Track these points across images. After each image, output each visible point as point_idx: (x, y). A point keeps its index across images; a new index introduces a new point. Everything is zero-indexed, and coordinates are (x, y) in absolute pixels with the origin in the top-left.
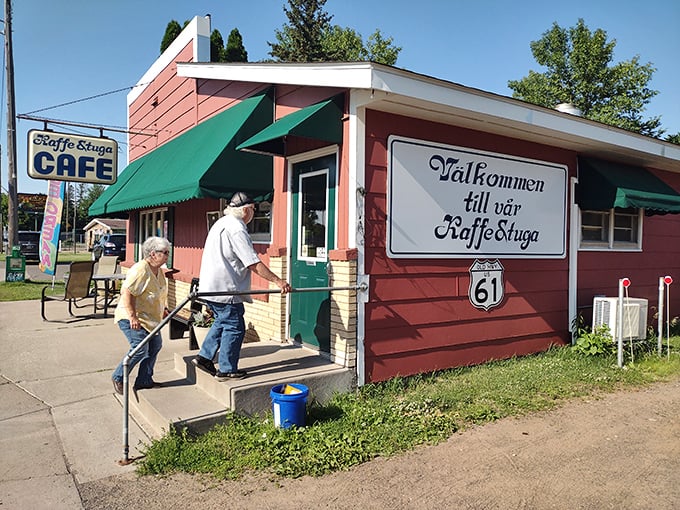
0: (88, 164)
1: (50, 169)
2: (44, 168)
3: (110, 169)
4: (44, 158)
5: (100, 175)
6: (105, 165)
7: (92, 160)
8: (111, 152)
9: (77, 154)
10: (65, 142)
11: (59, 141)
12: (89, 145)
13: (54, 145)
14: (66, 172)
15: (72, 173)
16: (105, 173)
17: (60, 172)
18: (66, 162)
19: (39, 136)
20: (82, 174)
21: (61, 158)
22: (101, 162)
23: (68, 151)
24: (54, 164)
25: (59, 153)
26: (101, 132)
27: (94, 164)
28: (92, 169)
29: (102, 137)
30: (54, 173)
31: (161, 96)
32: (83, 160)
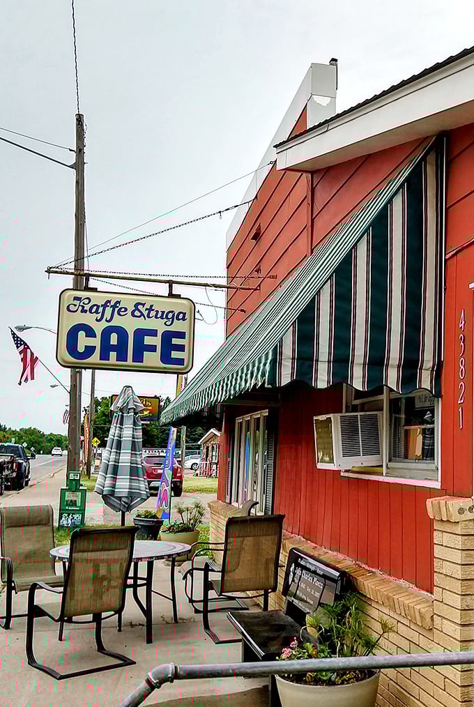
1: (90, 350)
2: (81, 349)
3: (181, 348)
4: (82, 334)
5: (166, 358)
6: (175, 341)
8: (184, 319)
9: (130, 324)
10: (114, 307)
11: (105, 306)
12: (150, 309)
13: (97, 312)
14: (113, 355)
15: (122, 357)
16: (175, 354)
17: (104, 356)
18: (114, 339)
19: (76, 298)
20: (138, 357)
21: (106, 333)
22: (167, 336)
23: (117, 321)
24: (96, 342)
26: (171, 287)
29: (171, 295)
30: (95, 358)
31: (263, 223)
32: (140, 334)
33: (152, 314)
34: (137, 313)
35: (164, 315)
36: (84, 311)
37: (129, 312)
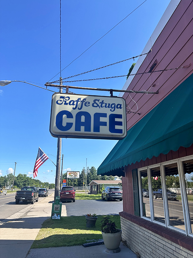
0: (102, 119)
1: (69, 125)
2: (64, 124)
3: (120, 124)
4: (64, 116)
5: (112, 129)
6: (117, 120)
7: (105, 115)
8: (120, 108)
9: (92, 111)
10: (82, 102)
11: (77, 101)
12: (102, 103)
13: (73, 104)
14: (83, 128)
15: (88, 129)
16: (117, 127)
17: (78, 128)
18: (83, 119)
19: (61, 97)
20: (97, 129)
21: (79, 115)
22: (113, 117)
23: (85, 109)
24: (73, 121)
25: (77, 111)
26: (111, 93)
27: (106, 120)
28: (105, 124)
29: (112, 96)
30: (72, 130)
31: (158, 58)
32: (98, 116)
33: (104, 105)
34: (95, 105)
35: (110, 106)
36: (66, 104)
37: (91, 104)
